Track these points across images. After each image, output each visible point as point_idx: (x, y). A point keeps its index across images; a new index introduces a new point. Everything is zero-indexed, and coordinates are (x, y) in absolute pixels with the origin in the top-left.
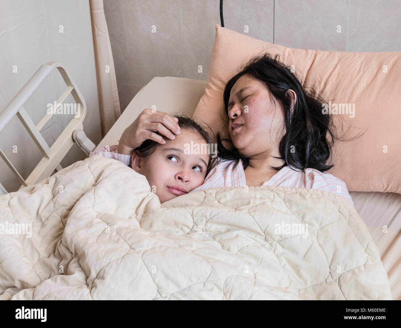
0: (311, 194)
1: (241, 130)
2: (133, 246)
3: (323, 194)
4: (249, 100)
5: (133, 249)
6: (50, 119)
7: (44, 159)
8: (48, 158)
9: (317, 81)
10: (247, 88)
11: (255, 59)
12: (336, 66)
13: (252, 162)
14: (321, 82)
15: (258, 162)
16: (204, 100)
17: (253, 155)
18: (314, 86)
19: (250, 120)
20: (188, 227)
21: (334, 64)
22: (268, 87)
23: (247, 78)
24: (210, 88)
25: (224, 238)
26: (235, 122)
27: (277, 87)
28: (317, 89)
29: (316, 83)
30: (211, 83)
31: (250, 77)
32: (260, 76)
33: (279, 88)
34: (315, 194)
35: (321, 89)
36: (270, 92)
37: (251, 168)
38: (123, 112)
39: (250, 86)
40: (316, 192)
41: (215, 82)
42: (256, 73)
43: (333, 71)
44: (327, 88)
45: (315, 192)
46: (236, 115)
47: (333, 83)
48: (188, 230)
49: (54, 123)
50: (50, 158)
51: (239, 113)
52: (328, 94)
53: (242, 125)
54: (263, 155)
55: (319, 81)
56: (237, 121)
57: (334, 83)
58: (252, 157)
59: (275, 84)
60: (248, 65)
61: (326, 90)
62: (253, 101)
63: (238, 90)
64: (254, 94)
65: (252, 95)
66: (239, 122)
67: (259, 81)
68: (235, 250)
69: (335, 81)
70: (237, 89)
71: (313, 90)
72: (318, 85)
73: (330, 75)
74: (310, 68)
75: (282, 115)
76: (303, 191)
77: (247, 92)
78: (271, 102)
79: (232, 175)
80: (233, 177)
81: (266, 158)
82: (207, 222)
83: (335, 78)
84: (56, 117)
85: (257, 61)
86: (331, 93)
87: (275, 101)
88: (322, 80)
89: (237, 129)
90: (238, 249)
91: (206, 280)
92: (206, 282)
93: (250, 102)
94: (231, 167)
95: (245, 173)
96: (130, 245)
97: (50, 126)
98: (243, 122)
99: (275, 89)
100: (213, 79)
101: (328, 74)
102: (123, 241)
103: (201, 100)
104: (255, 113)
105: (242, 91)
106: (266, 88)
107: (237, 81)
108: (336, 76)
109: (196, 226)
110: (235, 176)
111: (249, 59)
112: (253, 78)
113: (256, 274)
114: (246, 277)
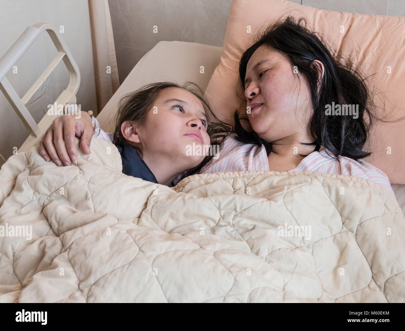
0: (354, 183)
1: (261, 110)
2: (143, 248)
3: (368, 183)
4: (268, 75)
5: (143, 252)
6: (40, 88)
7: (30, 137)
8: (36, 136)
9: (355, 50)
10: (265, 61)
11: (274, 26)
12: (378, 33)
13: (277, 148)
14: (359, 52)
15: (283, 148)
16: (219, 72)
17: (276, 139)
18: (350, 56)
19: (270, 99)
20: (214, 221)
21: (374, 31)
22: (290, 59)
23: (265, 50)
24: (226, 57)
25: (253, 237)
26: (253, 102)
27: (301, 58)
28: (354, 60)
29: (353, 53)
30: (228, 51)
31: (268, 48)
32: (280, 47)
33: (304, 59)
34: (359, 182)
35: (359, 60)
36: (292, 65)
37: (275, 154)
38: (121, 84)
39: (269, 59)
40: (361, 181)
41: (232, 50)
42: (275, 43)
43: (374, 39)
44: (366, 59)
45: (359, 180)
46: (253, 94)
47: (373, 54)
48: (212, 224)
49: (44, 93)
50: (38, 136)
51: (256, 91)
52: (368, 67)
53: (262, 104)
54: (289, 140)
55: (357, 51)
56: (255, 101)
57: (375, 54)
58: (275, 143)
59: (298, 55)
60: (266, 34)
61: (365, 61)
62: (273, 77)
63: (255, 63)
64: (273, 68)
65: (271, 69)
66: (258, 101)
67: (280, 52)
68: (265, 252)
69: (376, 51)
70: (253, 63)
71: (350, 61)
72: (355, 55)
73: (370, 44)
74: (346, 35)
75: (308, 91)
76: (345, 178)
77: (265, 66)
78: (294, 76)
79: (254, 163)
80: (254, 165)
81: (292, 144)
82: (236, 216)
83: (377, 47)
84: (46, 86)
85: (277, 28)
86: (371, 66)
87: (299, 75)
88: (360, 50)
89: (256, 109)
90: (268, 252)
91: (227, 294)
92: (226, 297)
93: (270, 78)
94: (252, 153)
95: (269, 161)
96: (140, 246)
97: (41, 97)
98: (262, 101)
99: (298, 60)
100: (230, 47)
101: (368, 43)
102: (132, 240)
103: (216, 72)
104: (276, 90)
105: (259, 64)
106: (288, 60)
107: (254, 53)
108: (378, 46)
109: (222, 220)
110: (257, 164)
111: (266, 27)
112: (272, 49)
113: (286, 284)
114: (274, 290)
